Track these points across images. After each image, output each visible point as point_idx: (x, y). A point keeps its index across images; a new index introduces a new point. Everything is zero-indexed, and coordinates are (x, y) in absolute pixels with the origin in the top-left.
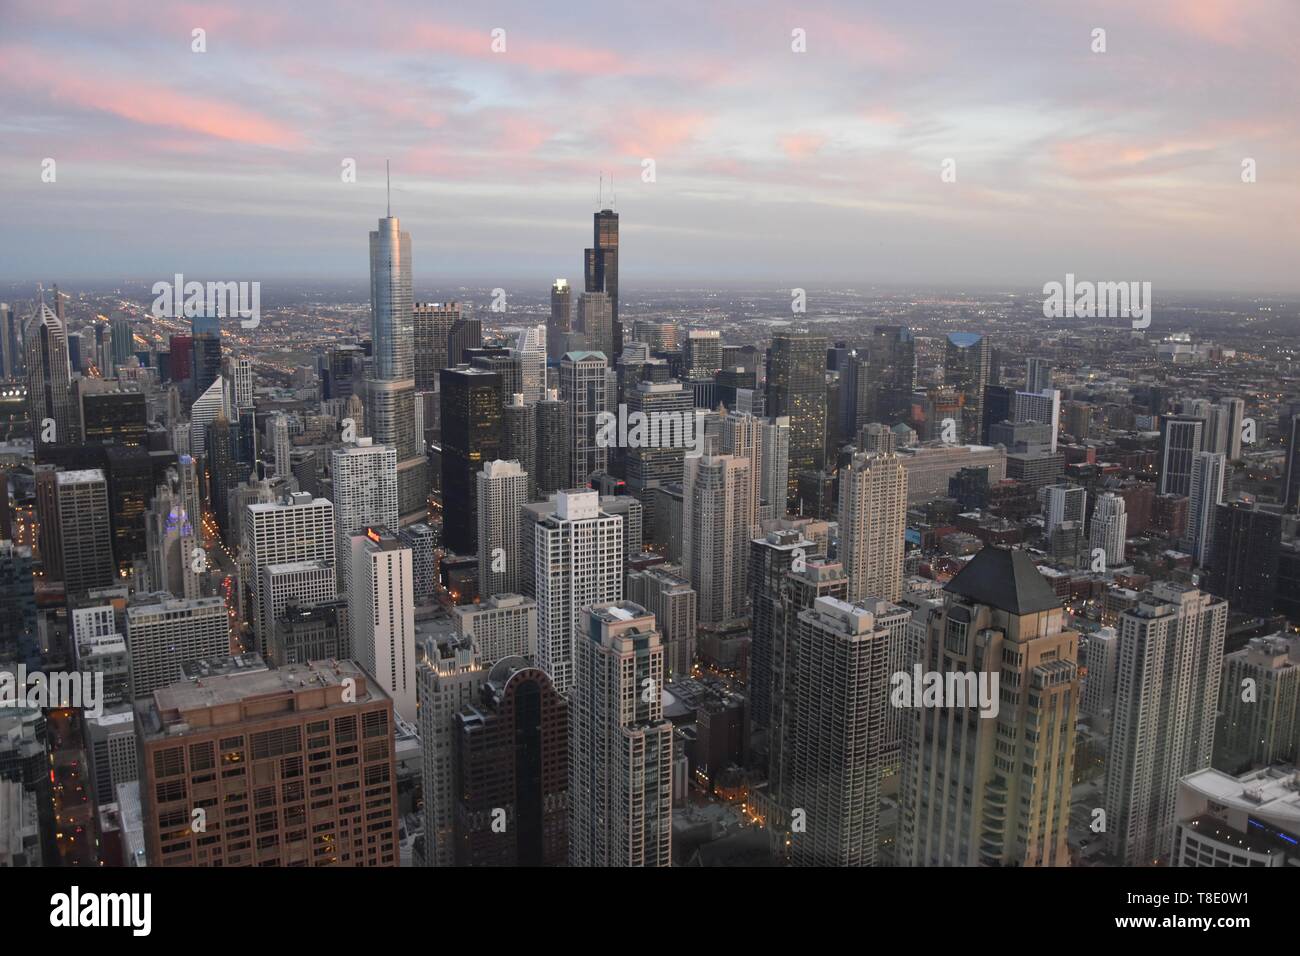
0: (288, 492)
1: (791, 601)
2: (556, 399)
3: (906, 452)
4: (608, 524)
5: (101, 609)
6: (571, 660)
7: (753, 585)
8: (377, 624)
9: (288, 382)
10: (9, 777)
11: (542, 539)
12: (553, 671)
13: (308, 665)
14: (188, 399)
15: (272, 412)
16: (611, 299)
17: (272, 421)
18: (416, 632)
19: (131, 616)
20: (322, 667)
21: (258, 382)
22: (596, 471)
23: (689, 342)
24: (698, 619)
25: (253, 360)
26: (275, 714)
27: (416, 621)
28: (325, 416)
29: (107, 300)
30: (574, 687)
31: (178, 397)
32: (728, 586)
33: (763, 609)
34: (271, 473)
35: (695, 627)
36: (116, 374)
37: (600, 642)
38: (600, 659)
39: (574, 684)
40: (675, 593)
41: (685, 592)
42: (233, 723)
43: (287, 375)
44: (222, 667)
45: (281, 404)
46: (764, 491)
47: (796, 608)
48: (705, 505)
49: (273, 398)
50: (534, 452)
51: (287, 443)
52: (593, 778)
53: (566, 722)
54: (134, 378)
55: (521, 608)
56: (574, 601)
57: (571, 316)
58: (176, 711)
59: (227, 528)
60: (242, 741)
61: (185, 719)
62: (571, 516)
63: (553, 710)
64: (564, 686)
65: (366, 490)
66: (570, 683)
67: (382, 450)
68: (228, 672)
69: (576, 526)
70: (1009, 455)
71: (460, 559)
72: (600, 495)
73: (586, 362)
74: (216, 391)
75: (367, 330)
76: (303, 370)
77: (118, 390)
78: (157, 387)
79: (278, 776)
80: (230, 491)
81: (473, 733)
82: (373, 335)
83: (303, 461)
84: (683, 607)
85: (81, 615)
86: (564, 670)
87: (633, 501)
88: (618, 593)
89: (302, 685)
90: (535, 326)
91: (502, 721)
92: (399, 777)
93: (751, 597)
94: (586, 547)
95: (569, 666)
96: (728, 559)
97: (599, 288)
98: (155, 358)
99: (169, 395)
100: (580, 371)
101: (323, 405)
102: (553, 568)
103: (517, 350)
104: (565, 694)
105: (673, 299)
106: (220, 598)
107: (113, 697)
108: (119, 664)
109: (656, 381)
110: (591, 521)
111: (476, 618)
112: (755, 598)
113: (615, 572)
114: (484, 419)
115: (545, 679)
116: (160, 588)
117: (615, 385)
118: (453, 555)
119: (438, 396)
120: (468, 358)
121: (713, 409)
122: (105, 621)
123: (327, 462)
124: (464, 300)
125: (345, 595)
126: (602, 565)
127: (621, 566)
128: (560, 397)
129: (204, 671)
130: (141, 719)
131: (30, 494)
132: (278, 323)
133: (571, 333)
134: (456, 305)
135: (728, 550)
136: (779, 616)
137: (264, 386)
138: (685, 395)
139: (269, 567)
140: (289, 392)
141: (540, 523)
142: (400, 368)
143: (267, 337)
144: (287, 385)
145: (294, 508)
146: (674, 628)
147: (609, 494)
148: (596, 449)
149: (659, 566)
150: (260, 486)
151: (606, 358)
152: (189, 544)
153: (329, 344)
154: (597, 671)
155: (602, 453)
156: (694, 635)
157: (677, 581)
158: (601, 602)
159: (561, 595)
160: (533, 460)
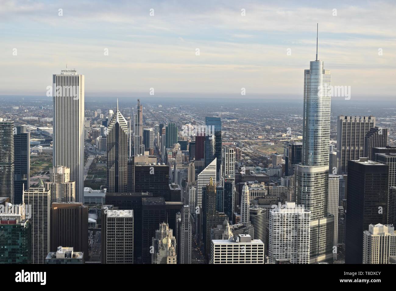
67: (301, 211)
74: (212, 167)
134: (372, 117)
137: (251, 166)
142: (320, 158)
143: (260, 135)
144: (266, 166)
145: (239, 244)
152: (171, 261)
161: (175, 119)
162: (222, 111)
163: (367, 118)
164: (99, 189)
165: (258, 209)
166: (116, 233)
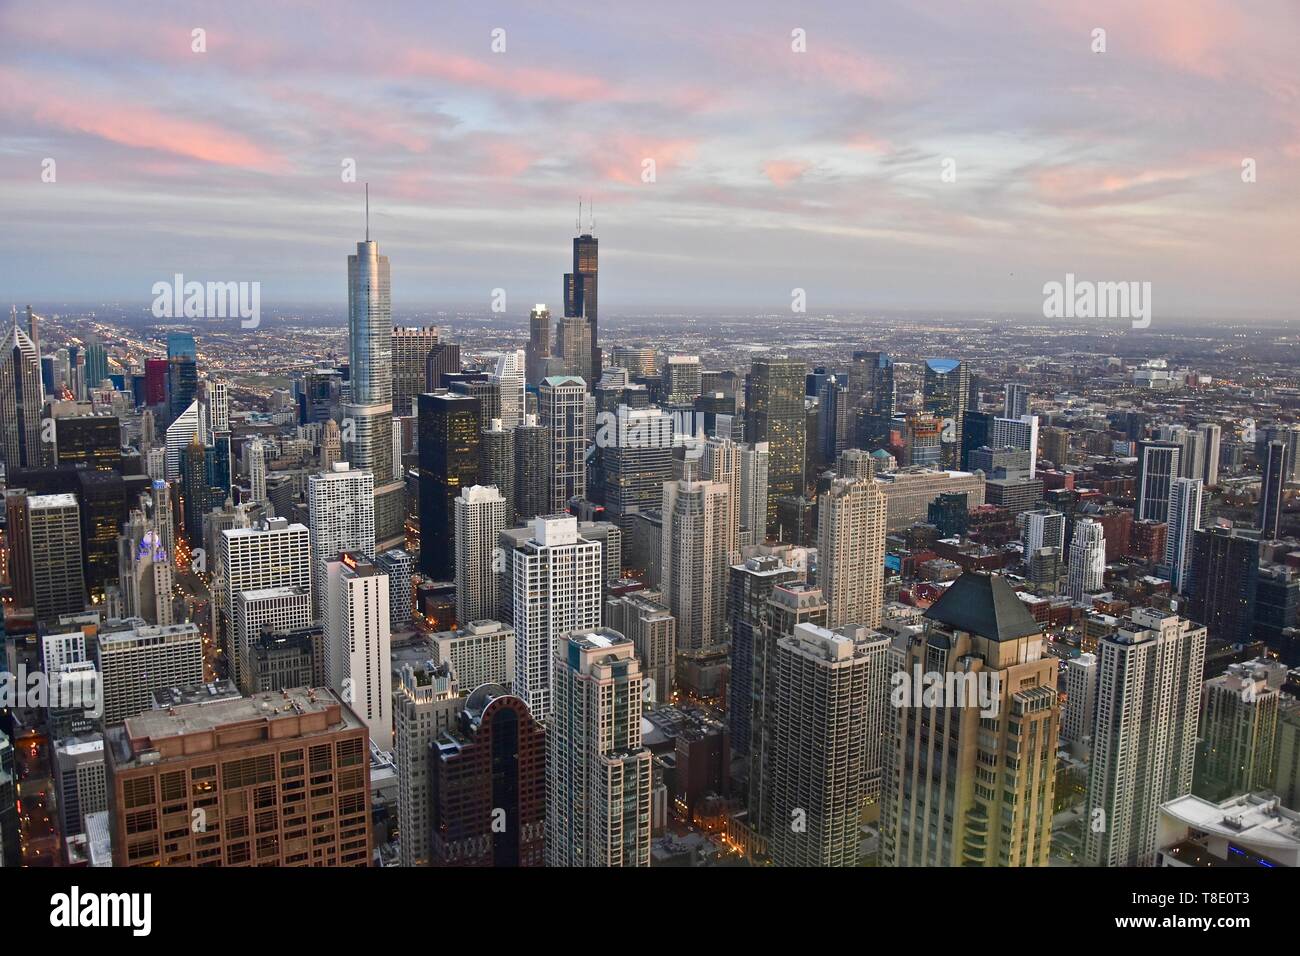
0: (264, 517)
1: (770, 628)
2: (534, 425)
3: (886, 478)
4: (586, 550)
5: (71, 636)
6: (548, 688)
7: (733, 611)
8: (353, 651)
9: (265, 407)
11: (520, 565)
12: (531, 699)
13: (282, 692)
14: (163, 423)
15: (248, 436)
16: (589, 324)
17: (248, 445)
18: (392, 659)
19: (102, 643)
20: (298, 694)
21: (234, 406)
22: (575, 496)
23: (668, 368)
24: (677, 644)
25: (229, 384)
26: (249, 743)
27: (392, 648)
28: (302, 441)
29: (82, 323)
30: (552, 715)
31: (153, 421)
32: (706, 613)
33: (743, 635)
34: (246, 498)
35: (673, 653)
36: (90, 397)
37: (578, 669)
38: (578, 686)
39: (552, 712)
40: (654, 619)
41: (662, 619)
42: (206, 752)
43: (263, 399)
44: (193, 694)
45: (257, 428)
46: (744, 518)
47: (775, 634)
48: (684, 531)
49: (249, 422)
50: (512, 478)
51: (263, 468)
52: (571, 806)
53: (544, 751)
54: (109, 401)
55: (498, 634)
56: (552, 628)
57: (551, 341)
58: (148, 739)
60: (214, 770)
61: (157, 748)
62: (549, 543)
63: (530, 739)
64: (542, 714)
65: (342, 515)
66: (549, 710)
67: (358, 475)
68: (201, 700)
69: (555, 552)
70: (988, 481)
71: (438, 586)
72: (578, 520)
73: (568, 388)
74: (192, 415)
75: (345, 355)
76: (280, 394)
77: (92, 414)
78: (131, 410)
79: (251, 805)
80: (204, 516)
81: (450, 761)
82: (351, 360)
83: (280, 486)
84: (662, 635)
85: (51, 642)
87: (612, 527)
88: (597, 620)
89: (276, 713)
90: (513, 351)
91: (479, 749)
92: (374, 807)
93: (730, 624)
94: (564, 573)
95: (547, 693)
96: (707, 586)
97: (578, 313)
98: (129, 381)
99: (143, 418)
100: (560, 396)
101: (300, 429)
102: (531, 594)
103: (495, 375)
104: (543, 722)
105: (652, 324)
106: (194, 625)
107: (83, 725)
109: (636, 407)
110: (570, 547)
111: (453, 645)
112: (735, 625)
113: (594, 599)
114: (462, 444)
115: (523, 707)
116: (132, 615)
117: (594, 410)
118: (430, 582)
119: (416, 421)
120: (447, 383)
122: (75, 648)
123: (303, 486)
124: (441, 324)
125: (320, 622)
126: (581, 591)
127: (600, 592)
128: (538, 423)
129: (176, 698)
130: (112, 747)
132: (254, 347)
133: (550, 358)
134: (435, 329)
135: (708, 577)
136: (758, 642)
137: (240, 410)
139: (244, 593)
140: (265, 416)
141: (518, 549)
142: (377, 392)
143: (244, 360)
145: (269, 533)
146: (653, 655)
147: (587, 520)
148: (575, 474)
149: (638, 593)
150: (235, 511)
151: (585, 383)
152: (162, 570)
153: (308, 368)
154: (575, 699)
155: (581, 479)
156: (673, 662)
157: (656, 608)
158: (580, 628)
159: (539, 622)
160: (511, 485)
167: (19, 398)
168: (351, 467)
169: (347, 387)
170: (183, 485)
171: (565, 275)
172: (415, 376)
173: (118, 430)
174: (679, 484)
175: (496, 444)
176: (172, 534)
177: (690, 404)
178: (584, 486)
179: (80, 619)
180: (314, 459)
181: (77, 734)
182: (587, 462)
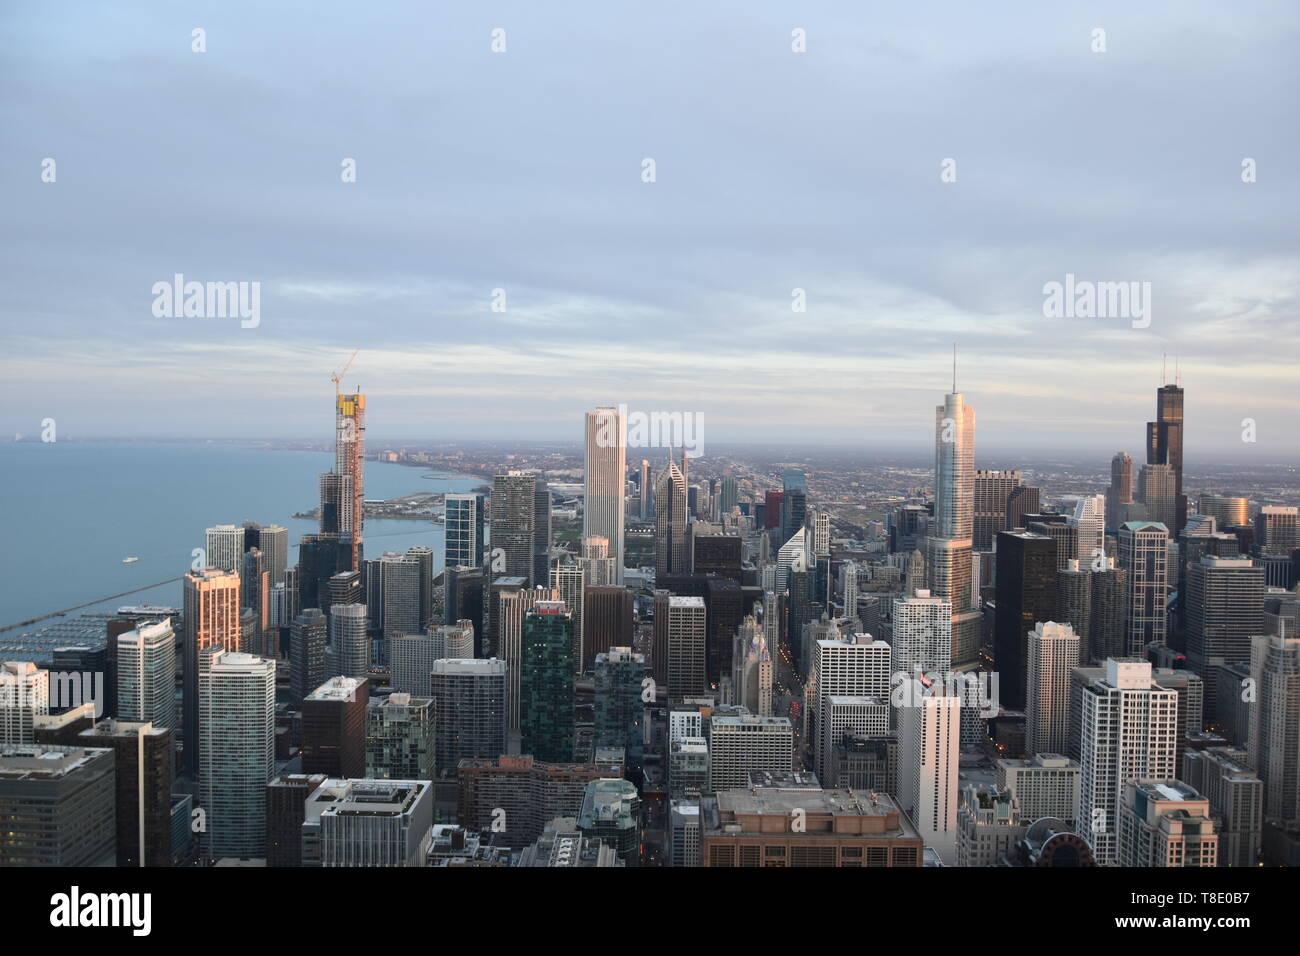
0: (853, 632)
4: (1161, 697)
5: (692, 714)
6: (1114, 832)
8: (923, 764)
10: (608, 843)
11: (1090, 705)
12: (1096, 841)
13: (848, 792)
14: (776, 544)
15: (845, 561)
16: (1173, 471)
17: (844, 568)
18: (960, 777)
19: (714, 724)
20: (862, 796)
21: (834, 533)
22: (1154, 642)
23: (1261, 519)
24: (1265, 811)
25: (832, 515)
27: (960, 767)
28: (891, 567)
30: (1116, 861)
31: (769, 542)
34: (839, 614)
35: (1260, 819)
36: (722, 521)
37: (1145, 819)
38: (1145, 837)
39: (1117, 859)
40: (1237, 780)
41: (1249, 781)
45: (853, 554)
48: (1275, 690)
49: (846, 548)
50: (1087, 618)
51: (855, 588)
54: (734, 524)
55: (1067, 770)
56: (1120, 772)
57: (1132, 487)
58: (733, 812)
59: (799, 657)
61: (739, 821)
62: (1121, 685)
64: (1106, 859)
65: (922, 637)
66: (1114, 856)
67: (938, 602)
68: (783, 786)
69: (1127, 696)
71: (1009, 714)
72: (1154, 667)
73: (1149, 533)
74: (799, 539)
75: (932, 493)
77: (721, 533)
78: (753, 532)
80: (804, 625)
82: (936, 498)
83: (869, 606)
84: (1247, 798)
85: (677, 717)
86: (1107, 841)
87: (1192, 676)
88: (1170, 771)
90: (1094, 495)
94: (1135, 718)
95: (1110, 838)
97: (1162, 460)
98: (753, 508)
99: (761, 540)
100: (1140, 541)
101: (890, 557)
102: (1100, 735)
103: (1074, 517)
105: (1244, 473)
106: (787, 719)
107: (693, 791)
108: (701, 764)
109: (1221, 555)
110: (1143, 693)
111: (1020, 774)
113: (1167, 749)
114: (1038, 581)
115: (1085, 847)
116: (740, 704)
117: (1176, 558)
119: (995, 557)
120: (1025, 523)
121: (1289, 589)
122: (694, 725)
123: (889, 608)
124: (1023, 468)
125: (896, 733)
126: (1153, 739)
127: (1175, 743)
128: (1116, 565)
129: (767, 781)
130: (705, 814)
131: (650, 612)
133: (1132, 502)
138: (1256, 572)
139: (832, 697)
141: (1087, 688)
142: (959, 528)
143: (846, 495)
144: (860, 538)
145: (856, 646)
146: (1235, 818)
147: (1166, 666)
148: (1155, 619)
149: (1220, 749)
150: (829, 623)
151: (1166, 529)
152: (766, 668)
153: (898, 504)
154: (1141, 851)
155: (1161, 623)
156: (1260, 829)
157: (1240, 768)
158: (1151, 777)
159: (1107, 764)
160: (1086, 624)
161: (726, 473)
162: (788, 461)
163: (1009, 473)
164: (634, 567)
165: (868, 598)
166: (681, 628)
167: (670, 518)
168: (932, 594)
169: (931, 522)
170: (788, 600)
171: (1149, 424)
172: (996, 514)
173: (740, 547)
174: (1271, 640)
175: (1073, 583)
176: (777, 637)
177: (1287, 557)
178: (1164, 631)
179: (699, 701)
180: (900, 585)
181: (688, 798)
182: (1168, 608)
